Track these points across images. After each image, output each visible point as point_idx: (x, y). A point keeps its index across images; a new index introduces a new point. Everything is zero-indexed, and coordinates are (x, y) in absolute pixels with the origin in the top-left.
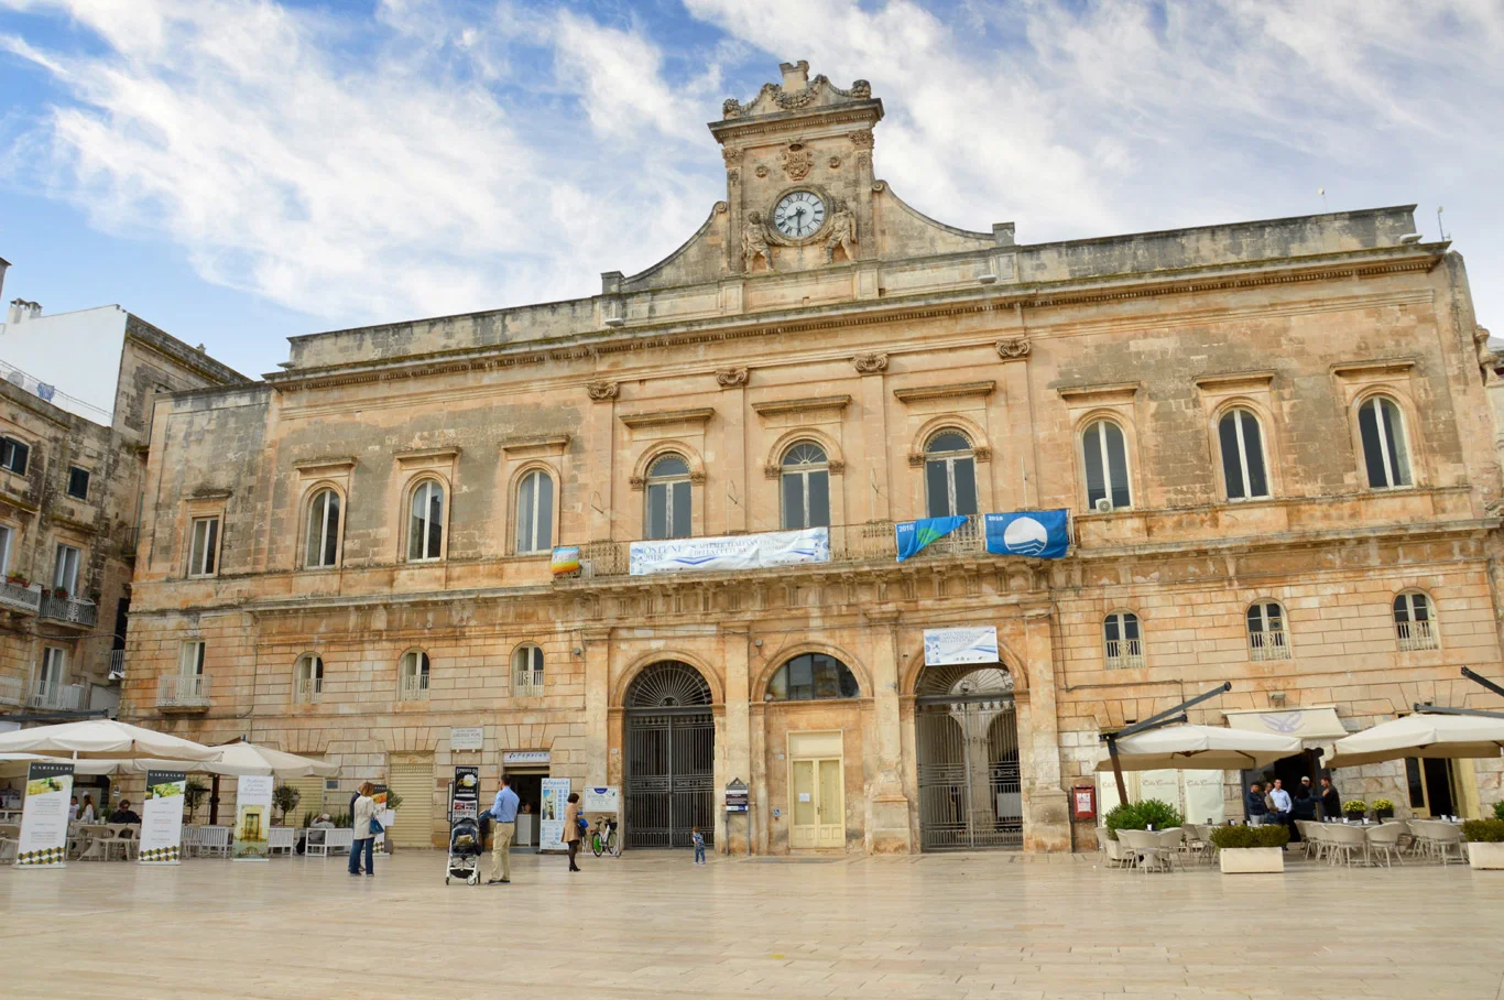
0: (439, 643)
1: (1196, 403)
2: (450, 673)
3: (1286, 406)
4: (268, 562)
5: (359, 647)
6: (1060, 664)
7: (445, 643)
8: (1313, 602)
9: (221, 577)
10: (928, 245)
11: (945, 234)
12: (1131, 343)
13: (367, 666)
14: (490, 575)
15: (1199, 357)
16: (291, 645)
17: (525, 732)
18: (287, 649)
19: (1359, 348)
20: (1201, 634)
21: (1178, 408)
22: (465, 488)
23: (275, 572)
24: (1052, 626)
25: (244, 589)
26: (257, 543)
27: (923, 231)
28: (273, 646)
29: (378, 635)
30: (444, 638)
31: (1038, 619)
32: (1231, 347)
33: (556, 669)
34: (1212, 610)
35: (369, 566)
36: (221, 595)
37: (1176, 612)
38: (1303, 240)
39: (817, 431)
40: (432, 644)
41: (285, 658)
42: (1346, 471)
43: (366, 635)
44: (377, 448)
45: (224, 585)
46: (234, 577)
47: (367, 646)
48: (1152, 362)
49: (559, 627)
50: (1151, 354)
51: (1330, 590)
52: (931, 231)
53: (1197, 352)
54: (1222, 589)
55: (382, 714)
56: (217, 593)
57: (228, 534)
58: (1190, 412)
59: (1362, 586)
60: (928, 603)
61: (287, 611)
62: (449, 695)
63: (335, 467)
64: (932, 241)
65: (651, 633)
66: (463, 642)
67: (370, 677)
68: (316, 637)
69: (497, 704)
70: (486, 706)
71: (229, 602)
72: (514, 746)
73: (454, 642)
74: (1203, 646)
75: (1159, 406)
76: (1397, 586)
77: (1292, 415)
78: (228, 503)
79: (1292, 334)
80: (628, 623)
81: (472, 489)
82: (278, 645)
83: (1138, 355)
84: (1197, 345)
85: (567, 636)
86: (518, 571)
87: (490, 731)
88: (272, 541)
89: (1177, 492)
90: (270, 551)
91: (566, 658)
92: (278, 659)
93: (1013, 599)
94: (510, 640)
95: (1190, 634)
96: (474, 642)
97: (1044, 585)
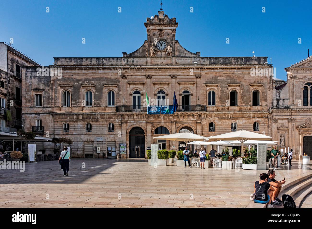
0: (93, 122)
1: (227, 89)
2: (96, 127)
3: (242, 91)
4: (55, 105)
5: (77, 122)
6: (202, 130)
7: (95, 122)
8: (241, 123)
9: (44, 107)
10: (185, 54)
11: (188, 53)
12: (218, 77)
13: (79, 126)
14: (103, 110)
15: (229, 81)
16: (62, 121)
17: (111, 138)
18: (61, 122)
19: (255, 82)
20: (224, 127)
21: (225, 89)
22: (97, 93)
23: (56, 107)
24: (201, 124)
25: (49, 110)
26: (51, 101)
27: (184, 52)
28: (58, 121)
29: (80, 120)
30: (94, 121)
31: (199, 123)
32: (234, 79)
33: (116, 127)
34: (226, 123)
35: (77, 107)
36: (44, 111)
37: (220, 123)
38: (249, 61)
39: (164, 88)
40: (92, 122)
41: (61, 124)
42: (250, 102)
43: (78, 120)
44: (77, 83)
45: (44, 109)
46: (47, 107)
47: (78, 122)
48: (221, 81)
49: (117, 120)
50: (221, 79)
51: (244, 121)
52: (185, 52)
53: (228, 80)
54: (228, 120)
55: (82, 134)
56: (43, 110)
57: (44, 98)
58: (226, 90)
59: (249, 121)
60: (181, 119)
61: (60, 115)
62: (96, 131)
63: (68, 87)
64: (186, 54)
65: (134, 122)
66: (98, 122)
67: (79, 128)
68: (67, 120)
69: (105, 133)
70: (104, 133)
71: (46, 112)
72: (109, 140)
73: (96, 122)
74: (224, 129)
75: (221, 89)
76: (254, 121)
77: (243, 92)
78: (43, 92)
79: (245, 78)
80: (130, 120)
81: (98, 93)
82: (59, 121)
83: (219, 79)
84: (229, 78)
85: (118, 122)
86: (108, 110)
87: (104, 138)
88: (55, 101)
89: (223, 104)
90: (55, 103)
91: (118, 125)
92: (59, 124)
93: (195, 119)
94: (107, 122)
95: (222, 127)
96: (100, 122)
97: (200, 117)
